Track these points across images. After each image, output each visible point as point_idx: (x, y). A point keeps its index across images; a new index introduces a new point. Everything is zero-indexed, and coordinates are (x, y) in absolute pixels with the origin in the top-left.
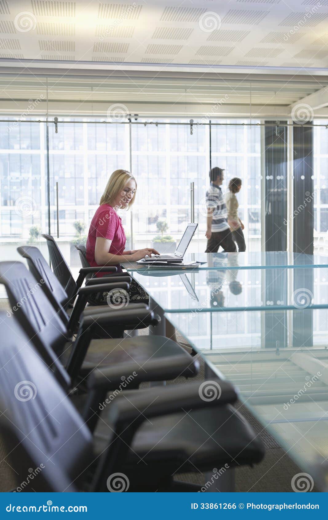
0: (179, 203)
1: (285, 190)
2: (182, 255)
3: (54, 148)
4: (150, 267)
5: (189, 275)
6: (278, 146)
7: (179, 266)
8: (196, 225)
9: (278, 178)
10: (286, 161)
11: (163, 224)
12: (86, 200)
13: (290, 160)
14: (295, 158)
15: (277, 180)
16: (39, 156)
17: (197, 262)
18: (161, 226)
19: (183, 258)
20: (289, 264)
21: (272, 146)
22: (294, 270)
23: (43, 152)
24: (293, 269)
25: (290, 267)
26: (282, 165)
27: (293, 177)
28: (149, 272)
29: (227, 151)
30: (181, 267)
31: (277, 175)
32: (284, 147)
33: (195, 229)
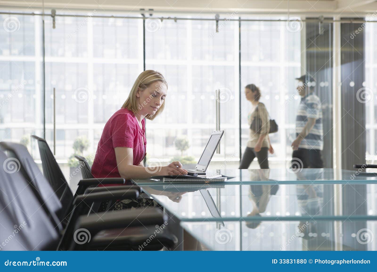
0: (202, 121)
1: (330, 106)
2: (204, 169)
3: (52, 55)
4: (165, 181)
5: (213, 190)
6: (321, 50)
7: (201, 180)
8: (221, 133)
9: (322, 84)
10: (332, 66)
11: (183, 143)
12: (91, 117)
13: (337, 65)
14: (342, 63)
15: (321, 88)
16: (33, 64)
17: (223, 176)
18: (181, 145)
19: (206, 172)
20: (335, 179)
21: (314, 50)
22: (343, 186)
23: (38, 59)
24: (340, 185)
25: (338, 182)
26: (327, 71)
27: (341, 84)
28: (164, 187)
29: (260, 60)
30: (203, 180)
31: (321, 81)
32: (329, 52)
33: (220, 137)
